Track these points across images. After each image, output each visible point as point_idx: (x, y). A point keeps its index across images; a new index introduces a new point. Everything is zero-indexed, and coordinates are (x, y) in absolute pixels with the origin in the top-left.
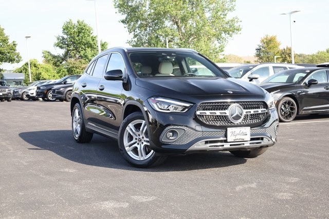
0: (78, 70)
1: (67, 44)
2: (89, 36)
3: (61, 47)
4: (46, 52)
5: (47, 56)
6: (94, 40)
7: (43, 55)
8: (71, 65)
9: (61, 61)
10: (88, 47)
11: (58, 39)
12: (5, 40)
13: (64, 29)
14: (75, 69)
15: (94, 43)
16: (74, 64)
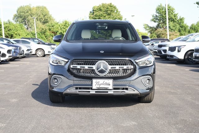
0: (163, 36)
1: (159, 20)
2: (172, 14)
3: (155, 22)
4: (146, 25)
5: (146, 27)
6: (175, 16)
7: (144, 26)
8: (159, 33)
9: (154, 30)
10: (171, 21)
11: (153, 16)
12: (120, 18)
13: (157, 10)
14: (162, 35)
15: (175, 18)
16: (161, 32)
